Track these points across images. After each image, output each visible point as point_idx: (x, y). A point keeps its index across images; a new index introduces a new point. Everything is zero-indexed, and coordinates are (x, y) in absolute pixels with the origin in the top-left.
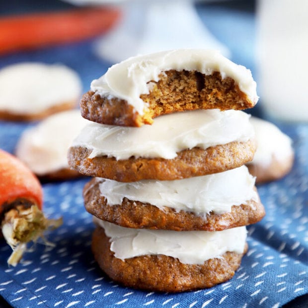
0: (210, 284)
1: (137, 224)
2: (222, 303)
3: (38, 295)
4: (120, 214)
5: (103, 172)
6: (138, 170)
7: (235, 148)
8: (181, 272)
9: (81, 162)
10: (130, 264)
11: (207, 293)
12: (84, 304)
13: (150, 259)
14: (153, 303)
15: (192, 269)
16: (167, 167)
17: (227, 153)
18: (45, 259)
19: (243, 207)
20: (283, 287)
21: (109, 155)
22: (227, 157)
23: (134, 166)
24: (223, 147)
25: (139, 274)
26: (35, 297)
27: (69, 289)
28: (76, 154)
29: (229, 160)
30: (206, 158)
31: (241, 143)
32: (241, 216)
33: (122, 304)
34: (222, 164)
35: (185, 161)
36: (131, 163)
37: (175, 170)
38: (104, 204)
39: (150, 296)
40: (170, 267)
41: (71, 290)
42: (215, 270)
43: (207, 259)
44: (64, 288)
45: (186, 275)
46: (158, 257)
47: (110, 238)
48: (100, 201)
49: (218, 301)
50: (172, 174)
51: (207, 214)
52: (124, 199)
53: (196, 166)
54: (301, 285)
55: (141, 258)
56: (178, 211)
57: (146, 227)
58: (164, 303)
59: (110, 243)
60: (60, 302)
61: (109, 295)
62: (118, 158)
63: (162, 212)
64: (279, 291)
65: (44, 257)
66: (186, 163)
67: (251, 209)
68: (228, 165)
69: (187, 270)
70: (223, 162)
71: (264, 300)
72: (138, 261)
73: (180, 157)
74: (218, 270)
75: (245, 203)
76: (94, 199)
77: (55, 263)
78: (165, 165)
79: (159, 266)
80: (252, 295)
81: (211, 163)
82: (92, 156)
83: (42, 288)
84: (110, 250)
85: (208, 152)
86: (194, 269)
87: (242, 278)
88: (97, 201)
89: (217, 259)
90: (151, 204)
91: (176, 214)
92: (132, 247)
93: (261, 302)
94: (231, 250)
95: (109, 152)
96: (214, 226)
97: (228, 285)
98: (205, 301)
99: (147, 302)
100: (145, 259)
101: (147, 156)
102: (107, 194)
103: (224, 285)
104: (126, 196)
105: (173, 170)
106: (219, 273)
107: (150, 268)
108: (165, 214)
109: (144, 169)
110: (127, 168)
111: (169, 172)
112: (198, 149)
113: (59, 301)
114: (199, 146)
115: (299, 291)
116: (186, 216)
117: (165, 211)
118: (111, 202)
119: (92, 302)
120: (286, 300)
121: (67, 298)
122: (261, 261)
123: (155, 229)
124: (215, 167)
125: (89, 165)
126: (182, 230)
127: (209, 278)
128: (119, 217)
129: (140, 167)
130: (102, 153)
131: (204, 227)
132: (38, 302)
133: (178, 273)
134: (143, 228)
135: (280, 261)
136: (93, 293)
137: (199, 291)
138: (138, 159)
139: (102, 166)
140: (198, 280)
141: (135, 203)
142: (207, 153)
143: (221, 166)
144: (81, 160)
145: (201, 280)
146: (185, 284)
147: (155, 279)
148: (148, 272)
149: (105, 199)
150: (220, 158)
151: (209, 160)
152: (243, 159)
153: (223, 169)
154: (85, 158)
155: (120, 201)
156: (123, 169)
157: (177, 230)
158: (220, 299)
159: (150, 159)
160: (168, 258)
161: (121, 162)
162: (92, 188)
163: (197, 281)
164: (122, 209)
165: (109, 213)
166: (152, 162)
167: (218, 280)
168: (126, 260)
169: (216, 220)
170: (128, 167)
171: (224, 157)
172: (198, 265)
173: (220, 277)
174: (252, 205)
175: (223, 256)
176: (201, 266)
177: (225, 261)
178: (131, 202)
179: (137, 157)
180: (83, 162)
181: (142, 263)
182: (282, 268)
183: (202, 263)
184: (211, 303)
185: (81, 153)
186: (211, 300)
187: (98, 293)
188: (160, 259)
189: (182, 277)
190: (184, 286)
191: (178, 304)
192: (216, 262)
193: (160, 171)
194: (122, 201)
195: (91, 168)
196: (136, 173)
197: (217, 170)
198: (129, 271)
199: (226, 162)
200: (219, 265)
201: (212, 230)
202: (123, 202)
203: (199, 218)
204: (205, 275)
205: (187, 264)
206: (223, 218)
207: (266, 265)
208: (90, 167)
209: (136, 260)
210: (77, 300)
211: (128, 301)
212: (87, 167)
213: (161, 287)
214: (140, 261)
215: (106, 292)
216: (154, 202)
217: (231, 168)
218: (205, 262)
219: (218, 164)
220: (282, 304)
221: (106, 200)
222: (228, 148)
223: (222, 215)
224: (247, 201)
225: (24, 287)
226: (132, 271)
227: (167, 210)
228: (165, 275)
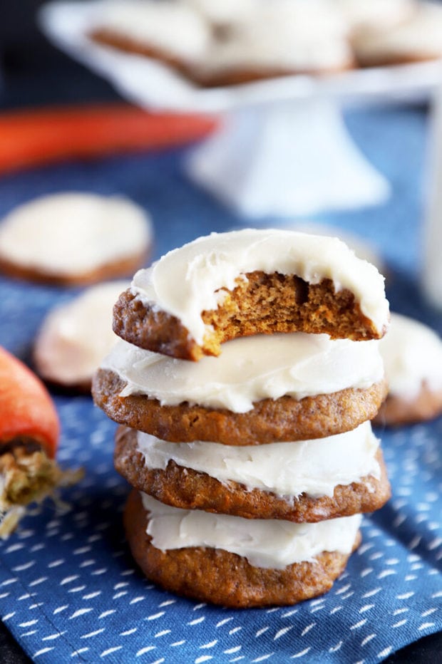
0: (293, 600)
1: (186, 502)
2: (305, 635)
3: (32, 593)
4: (162, 484)
5: (138, 422)
6: (191, 425)
7: (347, 401)
8: (249, 579)
9: (109, 398)
10: (173, 559)
11: (286, 615)
12: (99, 615)
13: (204, 554)
14: (203, 622)
15: (265, 575)
16: (235, 425)
17: (333, 409)
18: (54, 528)
19: (355, 486)
20: (403, 619)
21: (149, 396)
22: (332, 415)
23: (186, 418)
24: (327, 398)
25: (186, 575)
26: (27, 596)
27: (80, 585)
28: (104, 383)
29: (335, 420)
30: (298, 415)
31: (359, 390)
32: (349, 501)
33: (154, 620)
34: (323, 426)
35: (265, 418)
36: (182, 413)
37: (248, 431)
38: (141, 465)
39: (200, 609)
40: (234, 570)
41: (82, 588)
42: (302, 580)
43: (290, 562)
44: (73, 584)
45: (256, 584)
46: (217, 553)
47: (148, 512)
48: (135, 458)
49: (300, 632)
50: (243, 437)
51: (295, 499)
52: (171, 462)
53: (282, 427)
54: (432, 618)
55: (191, 550)
56: (250, 490)
57: (200, 507)
58: (219, 624)
59: (147, 522)
60: (63, 608)
61: (139, 602)
62: (163, 403)
63: (226, 489)
64: (395, 626)
65: (52, 524)
66: (266, 421)
67: (366, 491)
68: (333, 429)
69: (257, 577)
70: (325, 422)
71: (369, 638)
72: (186, 556)
73: (258, 411)
74: (307, 580)
75: (358, 481)
76: (126, 454)
77: (67, 537)
78: (233, 423)
79: (216, 566)
80: (352, 628)
81: (305, 423)
82: (125, 393)
83: (40, 581)
84: (146, 534)
85: (303, 405)
86: (270, 576)
87: (343, 594)
88: (131, 458)
89: (307, 562)
90: (210, 475)
91: (246, 494)
92: (178, 533)
93: (364, 642)
94: (330, 549)
95: (152, 390)
96: (304, 516)
97: (318, 605)
98: (280, 628)
99: (193, 619)
100: (197, 554)
101: (207, 404)
102: (145, 450)
103: (314, 603)
104: (173, 459)
105: (245, 431)
106: (308, 584)
107: (202, 568)
108: (229, 492)
109: (199, 426)
110: (174, 420)
111: (238, 433)
112: (288, 398)
113: (61, 606)
114: (290, 395)
115: (427, 627)
116: (261, 498)
117: (230, 488)
118: (151, 463)
119: (111, 612)
120: (402, 642)
121: (75, 602)
122: (378, 567)
123: (213, 512)
124: (312, 430)
125: (120, 406)
126: (255, 518)
127: (291, 592)
128: (159, 489)
129: (195, 420)
130: (140, 391)
131: (288, 516)
132: (31, 605)
133: (244, 579)
134: (195, 509)
135: (404, 568)
136: (115, 597)
137: (274, 610)
138: (193, 407)
139: (137, 411)
140: (274, 592)
141: (185, 471)
142: (301, 407)
143: (321, 429)
144: (110, 395)
145: (278, 593)
146: (254, 598)
147: (209, 586)
148: (199, 574)
149: (143, 457)
150: (322, 417)
151: (303, 418)
152: (358, 418)
153: (324, 433)
154: (115, 393)
155: (164, 464)
156: (169, 420)
157: (247, 517)
158: (304, 628)
159: (210, 410)
160: (231, 557)
161: (167, 409)
162: (127, 434)
163: (273, 595)
164: (166, 477)
165: (146, 480)
166: (213, 415)
167: (305, 595)
168: (169, 552)
169: (309, 507)
170: (176, 419)
171: (328, 415)
172: (276, 570)
173: (308, 591)
174: (368, 485)
175: (317, 558)
176: (280, 571)
177: (320, 567)
178: (181, 468)
179: (191, 405)
180: (111, 400)
181: (192, 558)
182: (407, 581)
183: (283, 568)
184: (288, 632)
185: (111, 383)
186: (290, 628)
187: (121, 597)
188: (219, 555)
189: (249, 586)
190: (252, 600)
191: (240, 628)
192: (305, 568)
193: (224, 431)
194: (167, 464)
195: (121, 413)
196: (187, 430)
197: (315, 435)
198: (171, 569)
199: (330, 424)
200: (308, 572)
201: (300, 522)
202: (168, 467)
203: (282, 502)
204: (285, 587)
205: (260, 568)
206: (320, 504)
207: (384, 574)
208: (120, 410)
209: (182, 552)
210: (89, 607)
211: (164, 616)
212: (116, 410)
213: (217, 598)
214: (188, 555)
215: (134, 597)
216: (214, 472)
217: (337, 433)
218: (288, 567)
219: (316, 425)
220: (397, 649)
221: (144, 459)
222: (335, 400)
223: (319, 499)
224: (363, 478)
225: (14, 575)
226: (176, 569)
227: (234, 487)
228: (225, 581)
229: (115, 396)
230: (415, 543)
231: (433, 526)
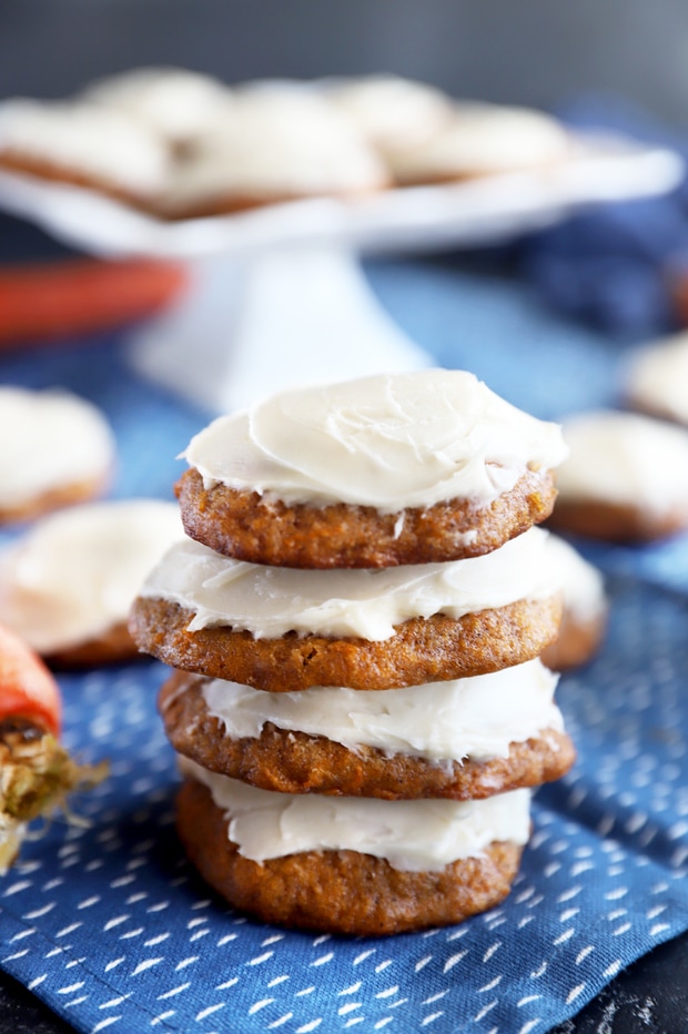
0: (459, 916)
1: (295, 782)
2: (489, 961)
3: (63, 946)
4: (257, 760)
5: (222, 666)
6: (305, 663)
7: (523, 617)
8: (394, 888)
9: (167, 637)
10: (276, 873)
11: (453, 938)
12: (175, 966)
13: (323, 861)
14: (332, 960)
15: (417, 883)
16: (372, 659)
17: (505, 629)
18: (70, 856)
19: (531, 743)
20: (624, 923)
21: (235, 626)
22: (506, 638)
23: (297, 655)
24: (495, 614)
25: (298, 894)
26: (58, 951)
27: (135, 928)
28: (153, 616)
29: (512, 646)
30: (460, 640)
31: (534, 602)
32: (528, 765)
33: (261, 965)
34: (496, 654)
35: (413, 647)
36: (289, 647)
37: (391, 666)
38: (219, 734)
39: (323, 944)
40: (370, 878)
41: (140, 931)
42: (469, 884)
43: (451, 859)
44: (123, 928)
45: (404, 896)
46: (341, 856)
47: (224, 811)
48: (207, 727)
49: (479, 957)
50: (384, 676)
51: (455, 762)
52: (266, 725)
53: (439, 658)
54: (662, 918)
55: (302, 857)
56: (390, 756)
57: (316, 790)
58: (357, 961)
59: (227, 824)
60: (118, 962)
61: (230, 942)
62: (258, 635)
63: (356, 756)
64: (616, 933)
65: (66, 851)
66: (416, 650)
67: (548, 749)
68: (509, 656)
69: (405, 885)
70: (498, 648)
71: (585, 953)
72: (296, 866)
73: (401, 636)
74: (476, 884)
75: (535, 735)
76: (192, 722)
77: (94, 866)
78: (369, 656)
79: (342, 876)
80: (556, 942)
81: (471, 651)
82: (196, 625)
83: (72, 928)
84: (228, 841)
85: (463, 626)
86: (424, 882)
87: (530, 900)
88: (201, 727)
89: (473, 859)
90: (331, 738)
91: (386, 762)
92: (279, 834)
93: (580, 959)
94: (502, 837)
95: (237, 618)
96: (469, 789)
97: (497, 919)
98: (449, 955)
99: (316, 958)
100: (311, 861)
101: (328, 632)
102: (224, 712)
103: (489, 918)
104: (271, 719)
105: (386, 666)
106: (477, 890)
107: (323, 881)
108: (361, 761)
109: (318, 663)
110: (279, 659)
111: (378, 671)
112: (441, 617)
113: (116, 959)
114: (444, 612)
115: (660, 931)
116: (407, 767)
117: (362, 754)
118: (235, 730)
119: (191, 960)
120: (634, 954)
121: (135, 952)
122: (567, 860)
123: (336, 794)
124: (481, 661)
125: (188, 646)
126: (399, 798)
127: (455, 903)
128: (253, 767)
129: (310, 657)
130: (220, 621)
131: (446, 792)
132: (67, 963)
133: (386, 891)
134: (309, 792)
135: (602, 861)
136: (192, 939)
137: (432, 933)
138: (305, 639)
139: (218, 651)
140: (431, 906)
141: (291, 736)
142: (461, 629)
143: (493, 659)
144: (166, 631)
145: (437, 906)
146: (403, 917)
147: (334, 906)
148: (319, 890)
149: (220, 723)
150: (492, 641)
151: (466, 644)
152: (540, 641)
153: (498, 665)
154: (176, 628)
155: (256, 729)
156: (270, 660)
157: (386, 798)
158: (484, 951)
159: (332, 639)
160: (363, 859)
161: (264, 643)
162: (183, 695)
163: (430, 911)
164: (262, 748)
165: (230, 756)
166: (338, 646)
167: (476, 906)
168: (267, 863)
169: (475, 776)
170: (282, 657)
171: (501, 638)
172: (431, 873)
173: (480, 900)
174: (550, 741)
175: (485, 850)
176: (437, 874)
177: (491, 864)
178: (284, 733)
179: (302, 635)
180: (171, 639)
181: (305, 868)
182: (614, 877)
183: (441, 869)
184: (463, 959)
185: (165, 614)
186: (464, 953)
187: (202, 937)
188: (345, 860)
189: (394, 900)
190: (401, 921)
191: (390, 962)
192: (472, 866)
193: (357, 668)
194: (261, 729)
195: (192, 655)
196: (300, 671)
197: (484, 668)
198: (275, 887)
199: (504, 650)
200: (477, 872)
201: (464, 799)
202: (262, 733)
203: (437, 772)
204: (446, 896)
205: (407, 872)
206: (489, 770)
207: (579, 869)
208: (189, 652)
209: (291, 861)
210: (156, 957)
211: (274, 957)
212: (183, 652)
213: (349, 923)
214: (299, 864)
215: (221, 936)
216: (336, 734)
217: (515, 663)
218: (447, 866)
219: (486, 653)
220: (627, 963)
221: (224, 725)
222: (506, 617)
223: (488, 764)
224: (541, 731)
225: (28, 925)
226: (282, 888)
227: (366, 753)
228: (359, 897)
229: (177, 632)
230: (607, 825)
231: (628, 800)
